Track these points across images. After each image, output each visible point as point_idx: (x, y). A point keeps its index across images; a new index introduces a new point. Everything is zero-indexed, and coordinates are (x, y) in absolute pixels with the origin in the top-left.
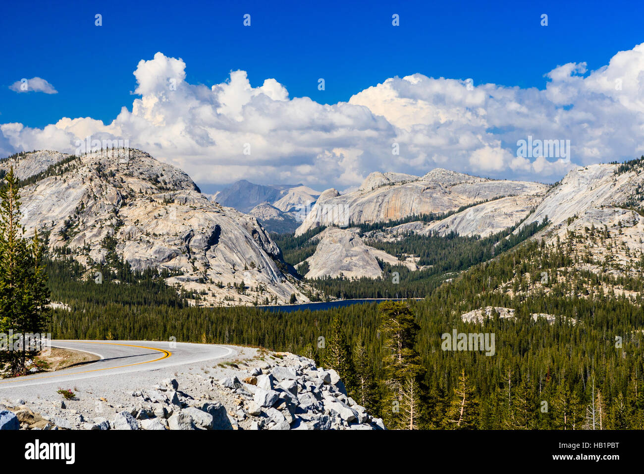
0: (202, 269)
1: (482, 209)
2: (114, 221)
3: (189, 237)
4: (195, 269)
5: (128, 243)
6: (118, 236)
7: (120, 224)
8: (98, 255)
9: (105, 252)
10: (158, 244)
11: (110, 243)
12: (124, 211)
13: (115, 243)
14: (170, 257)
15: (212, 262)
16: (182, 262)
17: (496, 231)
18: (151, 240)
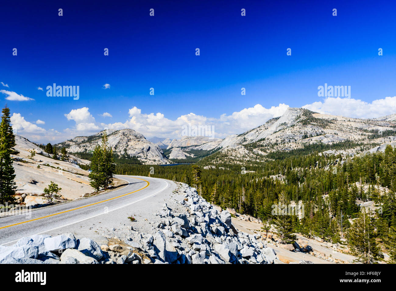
0: (146, 156)
1: (208, 144)
2: (126, 145)
3: (143, 149)
4: (144, 156)
5: (129, 150)
6: (127, 148)
7: (128, 146)
8: (123, 153)
9: (124, 152)
10: (136, 150)
11: (125, 150)
12: (129, 143)
13: (127, 150)
14: (139, 153)
15: (148, 155)
16: (141, 155)
17: (211, 149)
18: (135, 150)
